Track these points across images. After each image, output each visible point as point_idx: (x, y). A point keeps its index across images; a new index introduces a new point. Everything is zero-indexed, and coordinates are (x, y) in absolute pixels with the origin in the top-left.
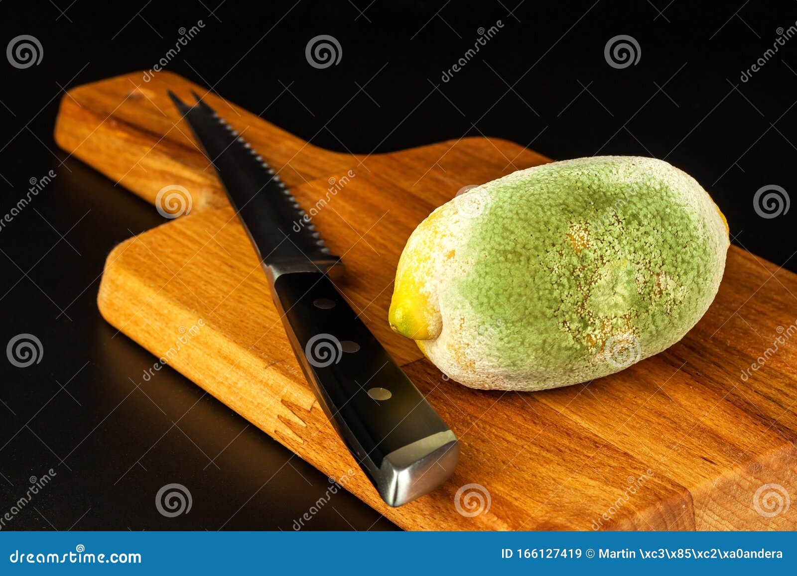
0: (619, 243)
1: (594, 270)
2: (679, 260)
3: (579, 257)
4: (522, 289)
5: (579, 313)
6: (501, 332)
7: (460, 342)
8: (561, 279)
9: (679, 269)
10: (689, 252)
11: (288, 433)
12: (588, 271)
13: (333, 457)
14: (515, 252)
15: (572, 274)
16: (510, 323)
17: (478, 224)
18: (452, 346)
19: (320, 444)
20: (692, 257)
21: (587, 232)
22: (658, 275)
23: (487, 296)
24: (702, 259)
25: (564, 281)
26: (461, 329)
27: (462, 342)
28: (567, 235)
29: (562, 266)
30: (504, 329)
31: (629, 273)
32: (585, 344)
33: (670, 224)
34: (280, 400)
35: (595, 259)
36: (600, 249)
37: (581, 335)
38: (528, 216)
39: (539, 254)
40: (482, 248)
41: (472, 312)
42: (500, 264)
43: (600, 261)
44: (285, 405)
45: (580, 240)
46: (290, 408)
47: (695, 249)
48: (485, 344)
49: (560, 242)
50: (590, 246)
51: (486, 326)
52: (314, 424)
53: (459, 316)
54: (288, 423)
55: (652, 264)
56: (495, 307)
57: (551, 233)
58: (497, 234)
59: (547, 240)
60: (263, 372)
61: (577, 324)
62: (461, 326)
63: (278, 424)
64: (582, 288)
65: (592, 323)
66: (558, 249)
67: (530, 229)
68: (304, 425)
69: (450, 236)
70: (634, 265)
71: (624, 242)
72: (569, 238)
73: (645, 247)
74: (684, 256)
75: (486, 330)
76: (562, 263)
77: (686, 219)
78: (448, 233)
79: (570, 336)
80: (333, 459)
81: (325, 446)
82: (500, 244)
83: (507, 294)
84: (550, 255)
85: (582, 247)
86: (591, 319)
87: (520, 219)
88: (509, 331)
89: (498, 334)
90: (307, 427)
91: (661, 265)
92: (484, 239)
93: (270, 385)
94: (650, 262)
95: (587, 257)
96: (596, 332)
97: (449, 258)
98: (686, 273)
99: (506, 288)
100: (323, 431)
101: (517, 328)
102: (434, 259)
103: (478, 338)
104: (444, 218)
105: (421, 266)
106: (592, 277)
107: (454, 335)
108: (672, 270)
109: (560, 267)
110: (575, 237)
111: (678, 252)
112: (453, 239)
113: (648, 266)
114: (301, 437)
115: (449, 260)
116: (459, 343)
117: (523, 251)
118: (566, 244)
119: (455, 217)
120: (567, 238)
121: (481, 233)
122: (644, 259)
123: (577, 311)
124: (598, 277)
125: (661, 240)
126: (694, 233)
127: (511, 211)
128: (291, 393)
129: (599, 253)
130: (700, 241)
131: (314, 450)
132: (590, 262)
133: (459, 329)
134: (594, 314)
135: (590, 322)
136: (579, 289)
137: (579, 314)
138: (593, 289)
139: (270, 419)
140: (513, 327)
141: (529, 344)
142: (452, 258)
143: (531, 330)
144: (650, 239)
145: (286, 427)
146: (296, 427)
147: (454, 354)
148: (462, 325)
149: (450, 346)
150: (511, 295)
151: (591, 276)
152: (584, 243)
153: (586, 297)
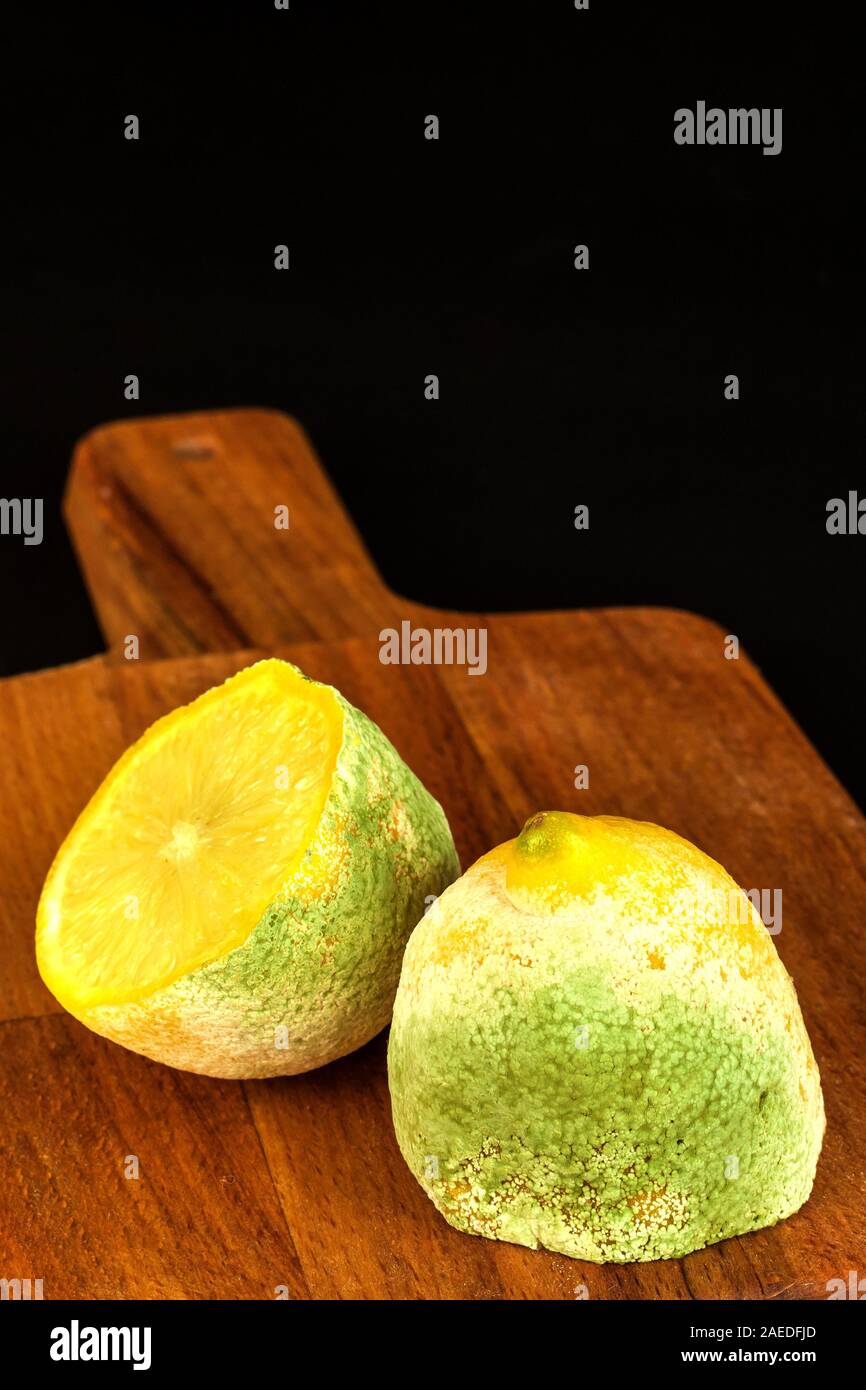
1: (589, 1223)
3: (619, 1202)
4: (570, 1090)
5: (513, 1180)
6: (493, 1034)
7: (488, 948)
8: (580, 1163)
12: (587, 1213)
14: (644, 1086)
16: (508, 1056)
17: (713, 1020)
18: (483, 929)
21: (665, 1223)
23: (565, 1020)
26: (511, 955)
27: (488, 951)
28: (665, 1187)
29: (604, 1170)
30: (499, 1041)
32: (454, 1178)
35: (609, 1230)
37: (472, 1175)
38: (711, 1119)
39: (633, 1132)
40: (659, 1024)
41: (539, 985)
42: (624, 1056)
43: (604, 1238)
45: (652, 1208)
48: (475, 996)
49: (652, 1173)
50: (637, 1225)
51: (509, 1006)
53: (536, 958)
56: (541, 1033)
57: (674, 1157)
58: (685, 1056)
59: (658, 1150)
61: (492, 1171)
62: (518, 957)
64: (558, 1197)
65: (492, 1199)
66: (638, 1167)
67: (686, 1119)
69: (695, 961)
72: (657, 1189)
75: (502, 1007)
76: (609, 1170)
78: (703, 956)
79: (473, 1155)
82: (663, 1059)
83: (564, 1059)
84: (629, 1153)
85: (636, 1210)
86: (499, 1199)
87: (708, 1103)
88: (493, 1049)
89: (491, 1028)
92: (679, 1028)
95: (617, 1217)
96: (473, 1203)
97: (652, 958)
99: (574, 1060)
101: (496, 1063)
102: (656, 923)
103: (490, 985)
104: (737, 948)
105: (647, 894)
106: (577, 1218)
107: (503, 938)
109: (603, 1166)
110: (658, 1199)
112: (690, 966)
115: (647, 956)
116: (486, 945)
117: (643, 1102)
118: (647, 1182)
119: (733, 973)
120: (659, 1186)
121: (692, 1025)
123: (518, 1176)
124: (575, 1230)
127: (728, 1086)
129: (621, 1239)
132: (606, 1220)
133: (513, 952)
134: (508, 1206)
136: (557, 1190)
137: (510, 1178)
138: (555, 1216)
140: (499, 1058)
141: (463, 1080)
142: (649, 963)
143: (492, 1090)
147: (467, 929)
148: (518, 961)
149: (483, 925)
150: (559, 1067)
151: (579, 1216)
152: (644, 1214)
153: (540, 1200)
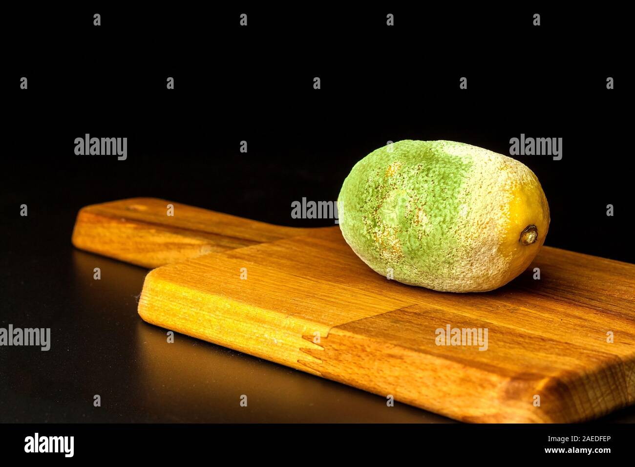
0: (408, 181)
1: (388, 191)
2: (435, 206)
3: (384, 179)
8: (369, 188)
9: (432, 212)
10: (444, 204)
11: (309, 359)
12: (385, 190)
13: (348, 365)
15: (376, 188)
19: (337, 359)
20: (445, 208)
21: (399, 168)
22: (420, 209)
24: (451, 213)
25: (371, 190)
31: (404, 200)
33: (444, 183)
34: (301, 336)
35: (391, 184)
36: (396, 179)
37: (372, 231)
43: (393, 187)
44: (305, 339)
46: (310, 340)
47: (450, 204)
49: (383, 168)
50: (393, 176)
52: (331, 346)
54: (309, 352)
55: (419, 201)
60: (285, 320)
61: (370, 222)
63: (300, 355)
64: (379, 199)
66: (379, 171)
68: (323, 349)
70: (408, 196)
71: (411, 181)
73: (420, 189)
74: (439, 205)
76: (374, 179)
77: (458, 184)
79: (365, 229)
80: (348, 368)
81: (341, 359)
84: (373, 172)
85: (390, 175)
90: (324, 350)
91: (424, 204)
93: (292, 328)
94: (418, 200)
95: (388, 181)
96: (380, 232)
98: (435, 216)
100: (338, 349)
108: (428, 210)
109: (372, 181)
111: (438, 201)
113: (416, 201)
114: (320, 359)
118: (384, 170)
122: (416, 196)
123: (372, 213)
124: (388, 196)
125: (431, 189)
126: (456, 195)
128: (310, 329)
129: (394, 181)
130: (456, 201)
131: (332, 365)
132: (388, 185)
134: (381, 220)
135: (378, 224)
136: (377, 199)
137: (373, 216)
138: (384, 203)
139: (293, 353)
144: (426, 186)
145: (306, 354)
146: (316, 353)
151: (385, 194)
152: (392, 173)
153: (379, 207)
